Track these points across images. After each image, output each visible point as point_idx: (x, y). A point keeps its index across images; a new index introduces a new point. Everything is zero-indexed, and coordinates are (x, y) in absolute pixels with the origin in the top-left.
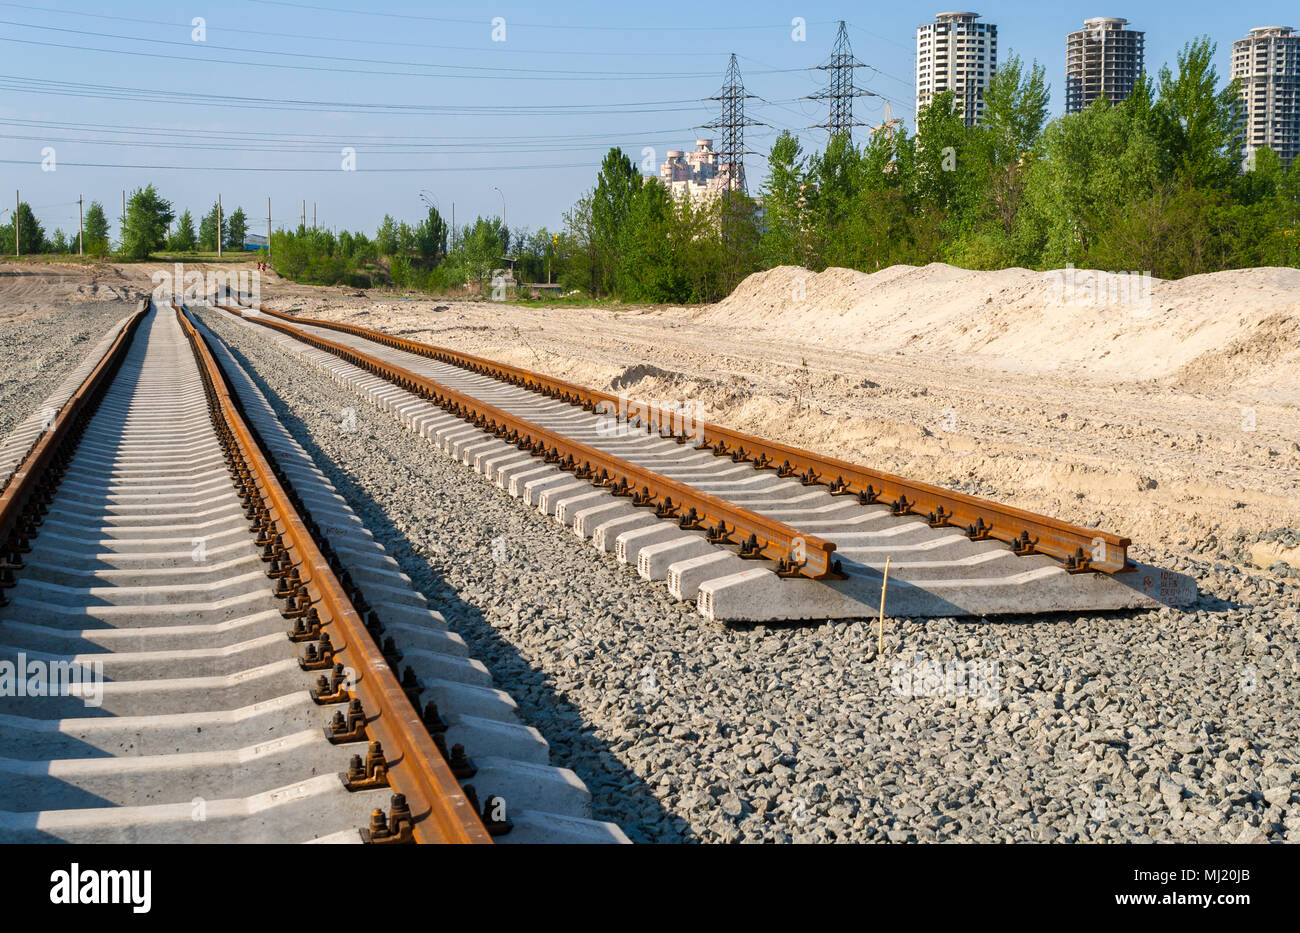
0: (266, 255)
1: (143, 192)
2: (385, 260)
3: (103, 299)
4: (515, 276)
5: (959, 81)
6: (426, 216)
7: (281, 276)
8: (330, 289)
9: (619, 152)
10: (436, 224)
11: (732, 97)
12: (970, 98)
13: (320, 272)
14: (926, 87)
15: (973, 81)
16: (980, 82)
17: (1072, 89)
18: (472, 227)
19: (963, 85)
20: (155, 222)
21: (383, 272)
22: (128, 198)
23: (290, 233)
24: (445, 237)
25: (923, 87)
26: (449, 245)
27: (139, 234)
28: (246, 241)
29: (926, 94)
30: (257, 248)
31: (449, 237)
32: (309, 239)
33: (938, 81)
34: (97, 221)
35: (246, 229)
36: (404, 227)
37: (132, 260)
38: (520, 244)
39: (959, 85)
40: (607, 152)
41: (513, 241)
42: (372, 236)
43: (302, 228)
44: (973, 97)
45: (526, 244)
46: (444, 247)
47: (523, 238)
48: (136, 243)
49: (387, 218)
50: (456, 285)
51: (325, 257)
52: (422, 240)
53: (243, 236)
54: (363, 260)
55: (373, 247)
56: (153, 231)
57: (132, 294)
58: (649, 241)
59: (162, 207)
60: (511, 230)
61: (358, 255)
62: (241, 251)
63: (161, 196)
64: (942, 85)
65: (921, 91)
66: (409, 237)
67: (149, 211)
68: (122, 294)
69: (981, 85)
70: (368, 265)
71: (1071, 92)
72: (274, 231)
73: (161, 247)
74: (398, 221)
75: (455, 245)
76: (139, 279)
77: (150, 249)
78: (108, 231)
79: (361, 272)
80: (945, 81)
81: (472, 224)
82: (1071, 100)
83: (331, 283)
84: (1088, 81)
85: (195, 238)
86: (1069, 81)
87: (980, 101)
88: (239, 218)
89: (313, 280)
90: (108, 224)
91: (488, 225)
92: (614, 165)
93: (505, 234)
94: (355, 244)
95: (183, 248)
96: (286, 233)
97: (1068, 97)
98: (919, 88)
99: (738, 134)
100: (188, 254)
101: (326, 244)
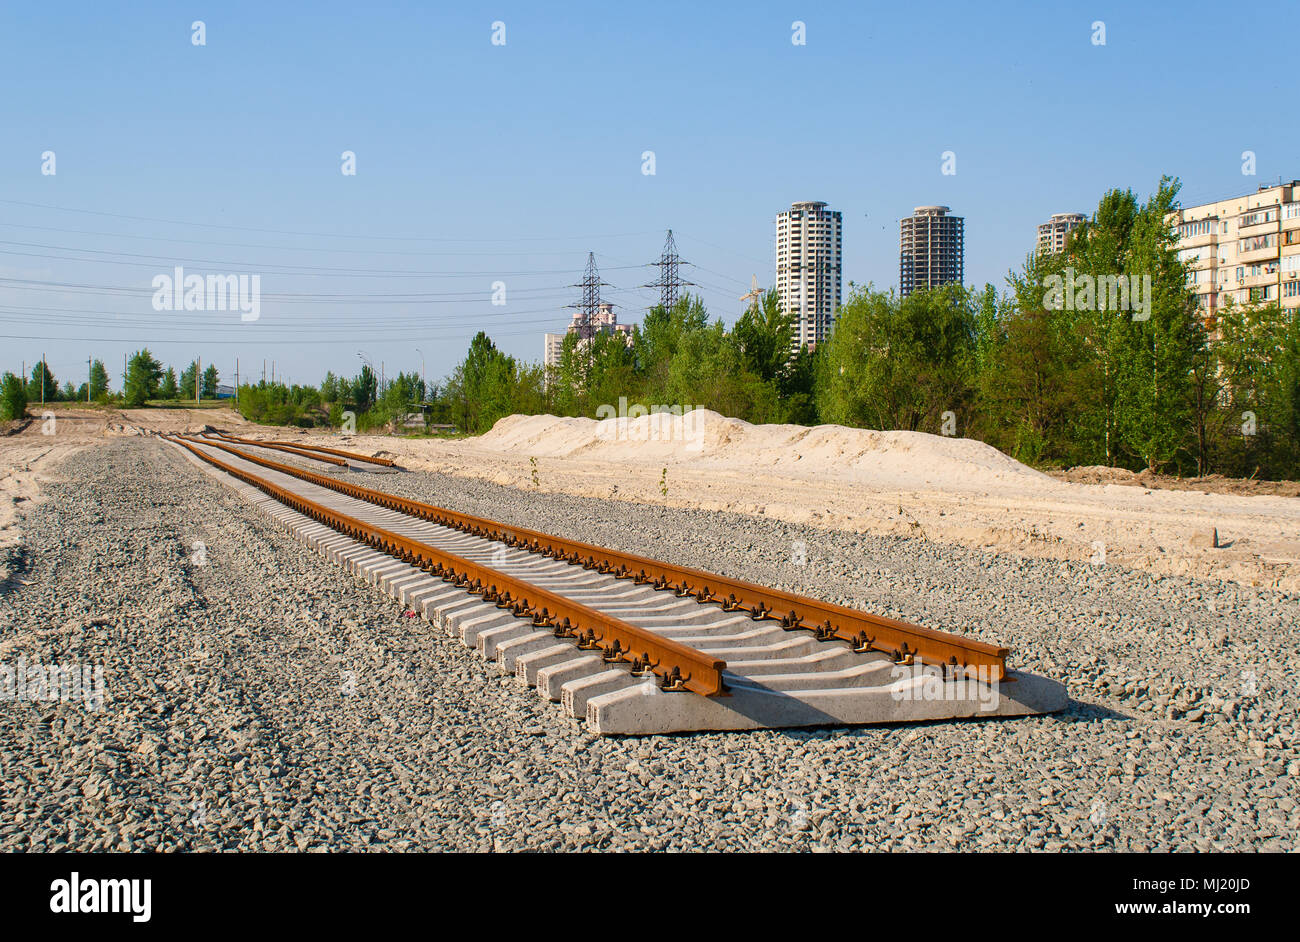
0: (235, 402)
1: (140, 355)
2: (327, 406)
3: (128, 434)
4: (426, 419)
5: (810, 258)
6: (360, 373)
7: (246, 419)
8: (283, 428)
9: (484, 335)
10: (368, 379)
11: (591, 284)
12: (819, 272)
13: (276, 416)
14: (784, 262)
15: (822, 258)
16: (828, 258)
17: (905, 264)
18: (396, 380)
19: (814, 261)
20: (150, 378)
21: (324, 416)
22: (128, 360)
23: (254, 386)
24: (375, 389)
25: (781, 263)
26: (378, 394)
27: (138, 386)
28: (218, 391)
29: (783, 269)
30: (227, 397)
31: (378, 388)
32: (269, 390)
33: (793, 258)
34: (99, 374)
35: (218, 381)
36: (343, 380)
37: (131, 407)
38: (434, 394)
39: (810, 261)
40: (476, 334)
41: (428, 391)
42: (319, 388)
43: (263, 382)
44: (822, 271)
45: (439, 394)
46: (374, 396)
47: (436, 389)
48: (135, 393)
49: (329, 373)
50: (381, 425)
51: (280, 405)
52: (357, 390)
53: (215, 387)
54: (309, 406)
55: (318, 397)
56: (148, 385)
57: (148, 432)
58: (497, 396)
59: (156, 366)
60: (426, 383)
61: (305, 403)
62: (214, 398)
63: (154, 357)
64: (796, 261)
65: (780, 266)
66: (347, 388)
67: (145, 369)
68: (141, 432)
69: (828, 262)
70: (313, 410)
71: (905, 267)
72: (241, 384)
73: (154, 397)
74: (338, 376)
75: (383, 394)
76: (141, 421)
77: (146, 398)
78: (108, 384)
79: (307, 416)
80: (799, 258)
81: (396, 378)
82: (905, 273)
83: (284, 424)
84: (918, 257)
85: (176, 389)
86: (902, 258)
87: (828, 275)
88: (212, 373)
89: (270, 422)
90: (109, 377)
91: (409, 380)
92: (480, 343)
93: (422, 386)
94: (303, 394)
95: (168, 397)
96: (251, 386)
97: (902, 270)
98: (778, 264)
99: (595, 312)
100: (172, 402)
101: (281, 394)
